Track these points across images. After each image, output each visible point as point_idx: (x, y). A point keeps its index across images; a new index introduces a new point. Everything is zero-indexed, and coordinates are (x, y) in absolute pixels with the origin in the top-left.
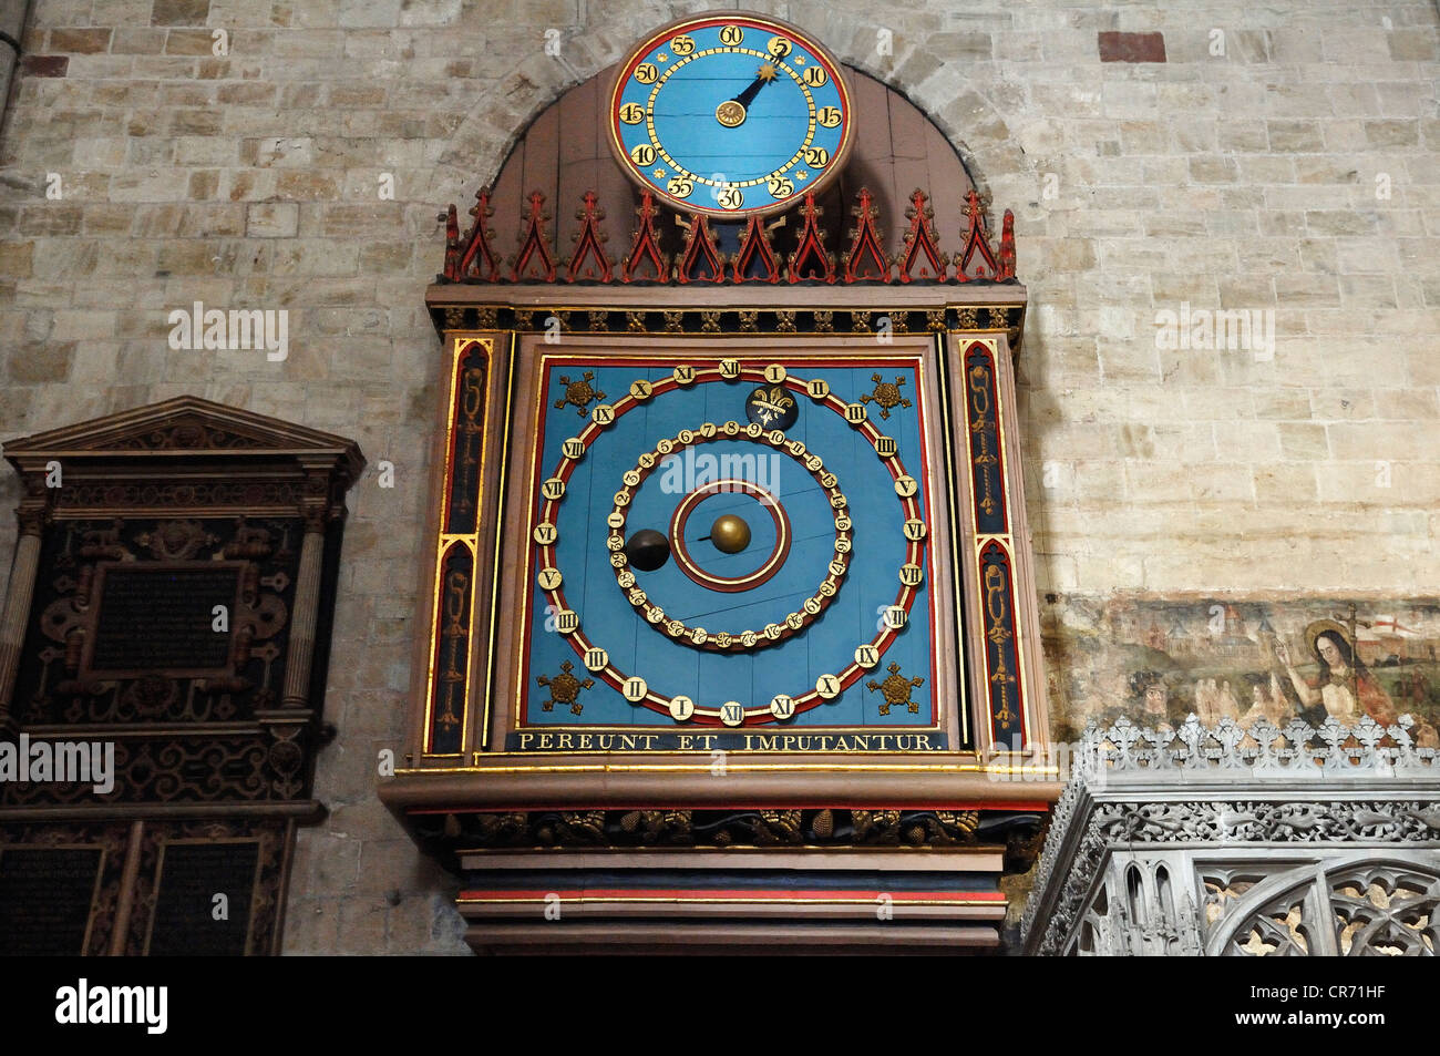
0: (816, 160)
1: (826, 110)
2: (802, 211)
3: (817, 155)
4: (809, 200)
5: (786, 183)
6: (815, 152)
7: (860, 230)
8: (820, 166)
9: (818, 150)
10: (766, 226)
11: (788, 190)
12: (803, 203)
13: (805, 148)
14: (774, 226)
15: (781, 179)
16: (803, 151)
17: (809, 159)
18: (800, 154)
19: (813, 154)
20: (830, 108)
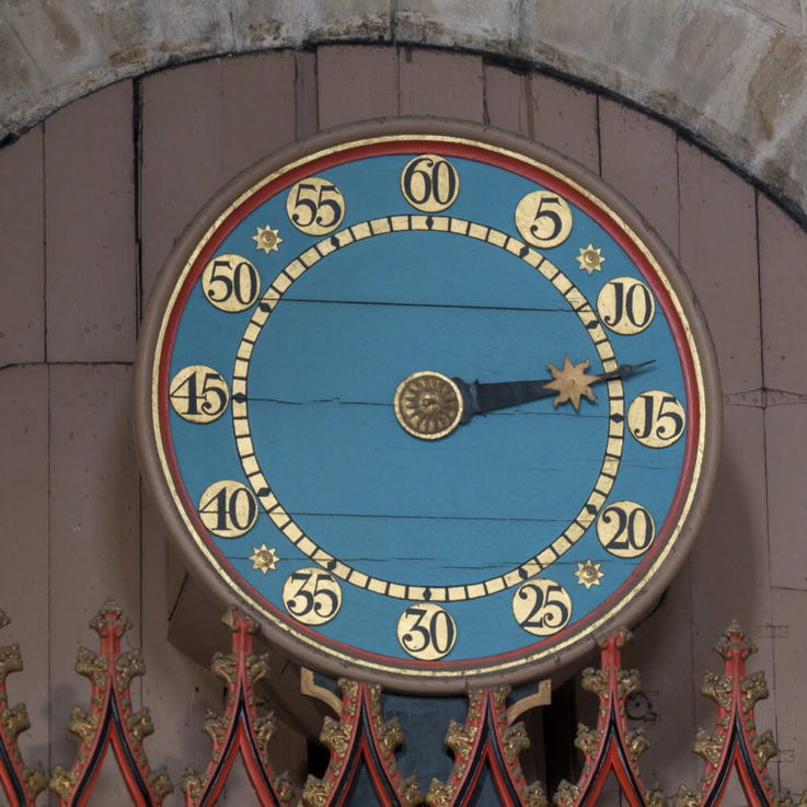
0: (623, 538)
1: (649, 401)
2: (590, 681)
3: (626, 522)
4: (608, 659)
5: (554, 596)
6: (621, 513)
7: (723, 740)
8: (631, 552)
9: (628, 507)
10: (509, 702)
11: (557, 612)
12: (592, 658)
13: (597, 500)
14: (524, 704)
15: (544, 585)
16: (592, 509)
17: (606, 532)
18: (585, 517)
19: (614, 516)
20: (658, 396)
